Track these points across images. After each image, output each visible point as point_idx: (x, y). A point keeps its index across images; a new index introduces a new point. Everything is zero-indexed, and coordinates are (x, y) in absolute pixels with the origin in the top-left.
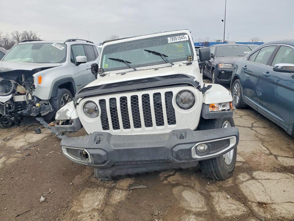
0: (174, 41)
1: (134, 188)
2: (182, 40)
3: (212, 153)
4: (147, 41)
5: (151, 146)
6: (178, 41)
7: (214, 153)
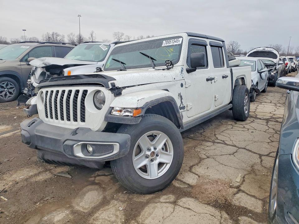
0: (167, 45)
1: (61, 175)
2: (175, 43)
3: (96, 156)
4: (145, 43)
5: (53, 137)
6: (171, 44)
7: (98, 156)
